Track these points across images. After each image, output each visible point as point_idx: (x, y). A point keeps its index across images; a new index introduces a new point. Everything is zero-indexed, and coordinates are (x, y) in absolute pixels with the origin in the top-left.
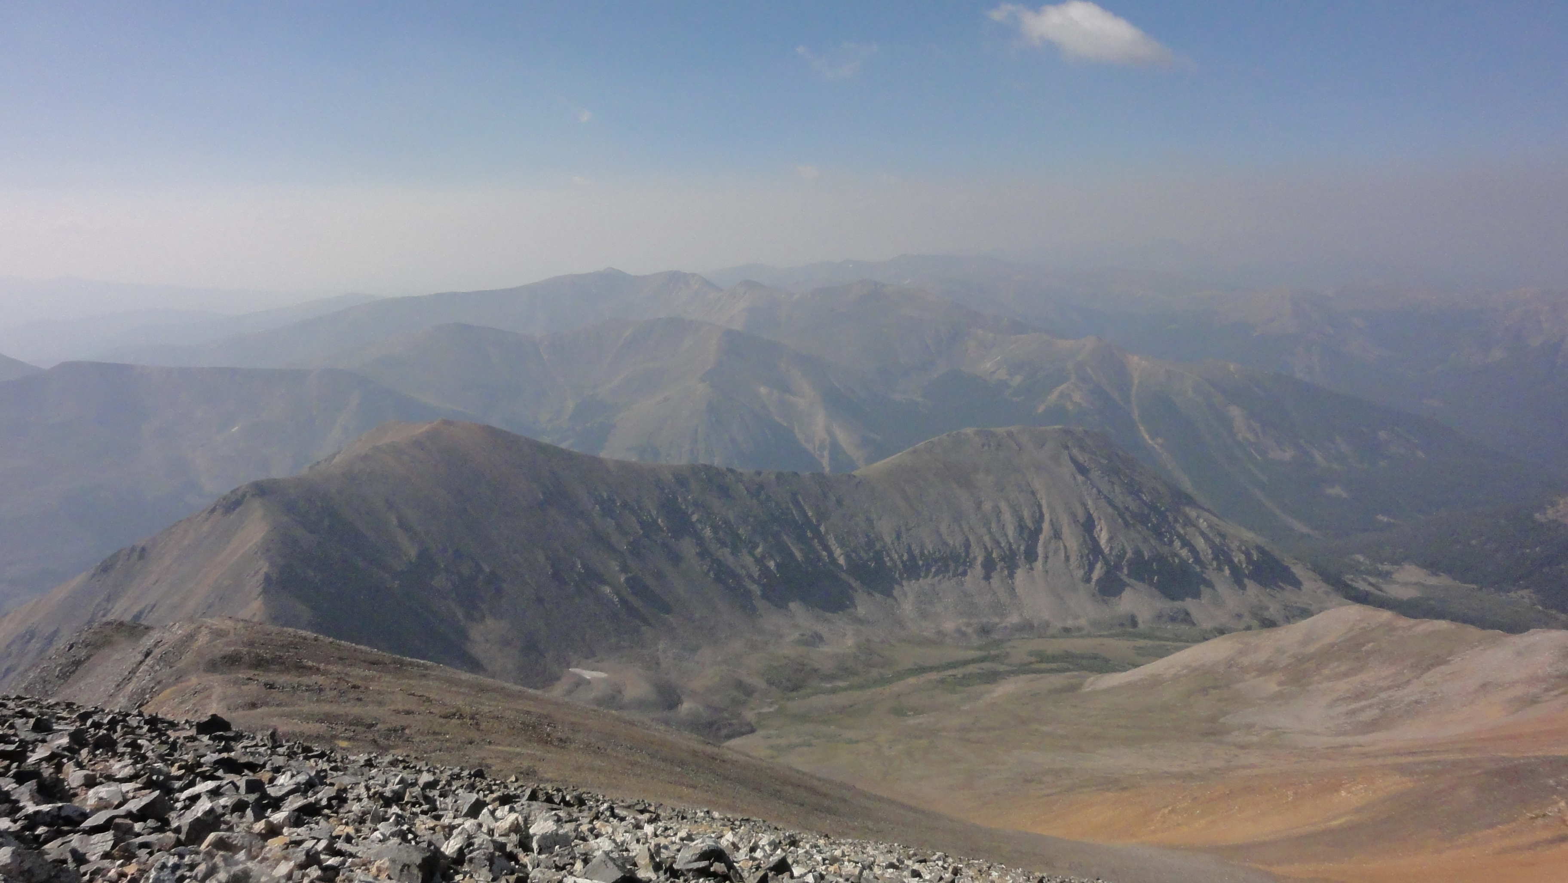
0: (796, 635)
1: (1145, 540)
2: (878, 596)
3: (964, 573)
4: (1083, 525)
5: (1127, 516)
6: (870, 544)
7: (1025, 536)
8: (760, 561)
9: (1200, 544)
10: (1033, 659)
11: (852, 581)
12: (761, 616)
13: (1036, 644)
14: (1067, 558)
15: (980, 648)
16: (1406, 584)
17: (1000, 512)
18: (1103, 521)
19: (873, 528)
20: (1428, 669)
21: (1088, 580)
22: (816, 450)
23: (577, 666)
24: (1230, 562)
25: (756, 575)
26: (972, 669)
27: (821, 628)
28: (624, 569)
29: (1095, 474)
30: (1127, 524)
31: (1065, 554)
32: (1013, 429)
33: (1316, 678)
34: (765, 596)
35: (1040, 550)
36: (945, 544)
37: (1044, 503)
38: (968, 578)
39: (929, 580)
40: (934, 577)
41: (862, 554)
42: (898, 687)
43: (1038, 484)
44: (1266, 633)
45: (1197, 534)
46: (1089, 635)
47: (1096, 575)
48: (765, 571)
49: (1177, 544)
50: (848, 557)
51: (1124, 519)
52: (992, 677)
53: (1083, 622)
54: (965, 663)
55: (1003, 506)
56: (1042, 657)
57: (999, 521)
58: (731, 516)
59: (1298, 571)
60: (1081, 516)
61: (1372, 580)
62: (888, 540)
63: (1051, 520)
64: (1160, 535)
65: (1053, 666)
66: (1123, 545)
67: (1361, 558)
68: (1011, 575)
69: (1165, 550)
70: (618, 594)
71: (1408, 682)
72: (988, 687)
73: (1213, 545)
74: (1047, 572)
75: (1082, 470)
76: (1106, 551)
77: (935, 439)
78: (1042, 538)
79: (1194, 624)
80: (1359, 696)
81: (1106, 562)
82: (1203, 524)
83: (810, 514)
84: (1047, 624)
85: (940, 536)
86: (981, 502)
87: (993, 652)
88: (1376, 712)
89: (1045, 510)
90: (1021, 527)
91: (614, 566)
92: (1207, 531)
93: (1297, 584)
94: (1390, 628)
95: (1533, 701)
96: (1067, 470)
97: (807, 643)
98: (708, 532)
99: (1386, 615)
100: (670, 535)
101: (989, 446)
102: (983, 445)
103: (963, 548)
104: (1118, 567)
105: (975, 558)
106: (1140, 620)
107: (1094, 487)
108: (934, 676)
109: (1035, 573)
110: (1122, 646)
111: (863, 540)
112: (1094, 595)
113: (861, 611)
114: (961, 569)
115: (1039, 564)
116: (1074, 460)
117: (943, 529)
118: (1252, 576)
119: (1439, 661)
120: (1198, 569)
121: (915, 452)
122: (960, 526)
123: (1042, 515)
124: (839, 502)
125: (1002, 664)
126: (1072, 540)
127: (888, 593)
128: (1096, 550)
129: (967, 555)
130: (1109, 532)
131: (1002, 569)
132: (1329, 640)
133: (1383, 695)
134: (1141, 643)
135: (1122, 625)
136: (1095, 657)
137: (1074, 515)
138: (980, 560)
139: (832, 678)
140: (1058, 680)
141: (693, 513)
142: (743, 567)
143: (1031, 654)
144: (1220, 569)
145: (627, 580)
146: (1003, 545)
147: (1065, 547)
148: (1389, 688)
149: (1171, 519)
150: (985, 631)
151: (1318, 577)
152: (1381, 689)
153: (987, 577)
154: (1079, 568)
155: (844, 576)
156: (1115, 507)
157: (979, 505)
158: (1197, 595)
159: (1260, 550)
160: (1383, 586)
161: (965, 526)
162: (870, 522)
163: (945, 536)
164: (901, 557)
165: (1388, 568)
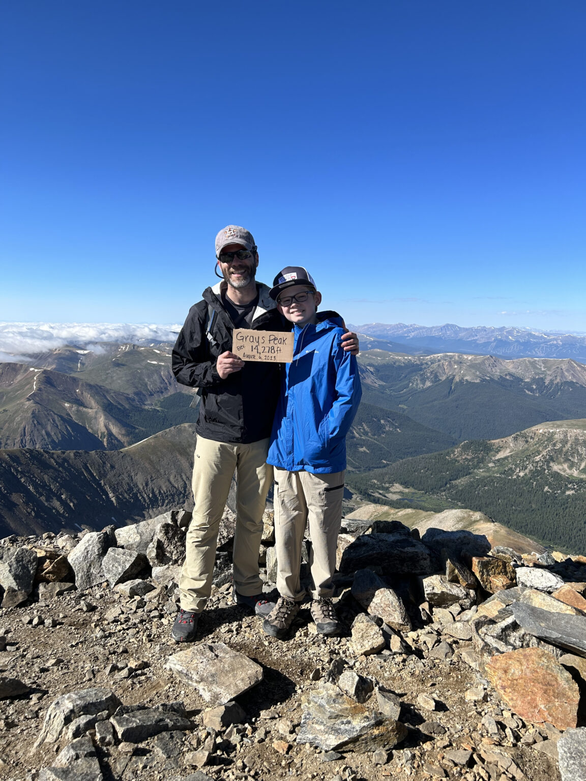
3: (184, 502)
6: (131, 489)
8: (64, 503)
16: (395, 493)
19: (132, 480)
22: (100, 436)
25: (62, 512)
36: (173, 486)
39: (164, 507)
40: (167, 505)
41: (126, 495)
48: (67, 508)
50: (117, 498)
58: (46, 478)
59: (349, 490)
61: (381, 492)
62: (141, 487)
67: (376, 482)
77: (167, 429)
83: (95, 474)
85: (171, 483)
98: (31, 488)
111: (126, 487)
117: (172, 479)
121: (155, 437)
124: (112, 467)
129: (185, 491)
141: (21, 478)
142: (53, 507)
160: (386, 495)
161: (184, 477)
162: (130, 476)
163: (173, 482)
164: (148, 496)
165: (387, 485)
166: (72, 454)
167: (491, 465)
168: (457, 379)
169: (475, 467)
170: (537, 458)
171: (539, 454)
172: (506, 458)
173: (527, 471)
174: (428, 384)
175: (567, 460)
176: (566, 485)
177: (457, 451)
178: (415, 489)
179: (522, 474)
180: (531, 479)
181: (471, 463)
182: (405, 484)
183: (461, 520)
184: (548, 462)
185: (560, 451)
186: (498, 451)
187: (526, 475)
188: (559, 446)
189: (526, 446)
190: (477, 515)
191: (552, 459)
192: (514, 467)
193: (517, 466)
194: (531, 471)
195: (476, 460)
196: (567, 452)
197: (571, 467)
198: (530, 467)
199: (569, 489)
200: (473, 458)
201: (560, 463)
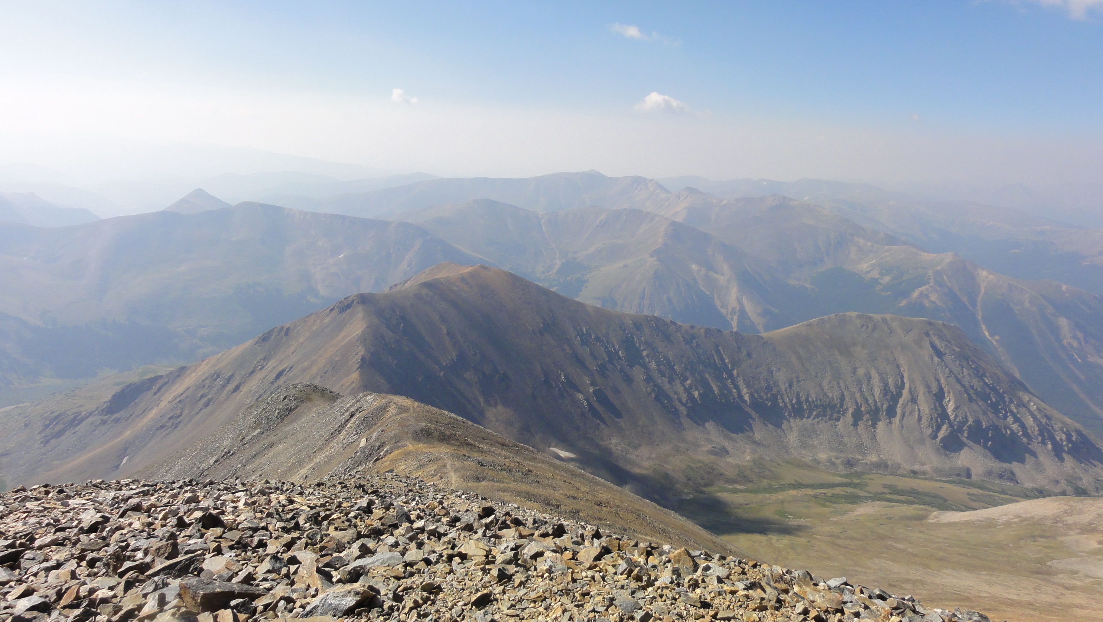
0: (710, 447)
1: (985, 413)
2: (771, 427)
3: (838, 419)
4: (935, 395)
5: (971, 392)
6: (769, 388)
7: (888, 397)
8: (688, 391)
9: (1029, 421)
10: (886, 490)
11: (753, 413)
12: (684, 429)
13: (890, 480)
14: (920, 419)
15: (846, 476)
17: (870, 377)
18: (951, 394)
19: (772, 376)
21: (935, 437)
22: (729, 314)
23: (555, 447)
24: (1052, 438)
25: (684, 400)
26: (838, 490)
27: (727, 444)
28: (593, 383)
29: (948, 358)
30: (971, 400)
31: (919, 415)
32: (888, 316)
34: (688, 416)
35: (899, 410)
36: (825, 395)
37: (906, 375)
38: (840, 423)
39: (810, 420)
40: (814, 419)
41: (762, 394)
42: (781, 496)
43: (902, 361)
45: (1028, 414)
46: (932, 479)
47: (941, 434)
48: (691, 397)
49: (1010, 419)
50: (752, 395)
51: (969, 395)
52: (854, 500)
53: (927, 468)
54: (833, 485)
55: (873, 373)
56: (895, 491)
57: (869, 384)
58: (670, 355)
60: (935, 389)
62: (783, 388)
63: (910, 389)
64: (996, 411)
65: (902, 498)
66: (966, 416)
68: (874, 425)
69: (1000, 423)
70: (587, 400)
72: (850, 506)
73: (1039, 424)
74: (903, 427)
75: (939, 354)
76: (952, 417)
77: (825, 317)
78: (901, 401)
79: (1017, 482)
81: (951, 425)
82: (1033, 408)
83: (727, 361)
84: (899, 466)
85: (822, 389)
86: (856, 368)
87: (856, 481)
89: (906, 380)
90: (886, 390)
91: (587, 380)
92: (1036, 413)
96: (927, 352)
97: (716, 454)
98: (653, 365)
100: (626, 363)
101: (867, 327)
102: (863, 326)
103: (839, 401)
104: (960, 430)
105: (847, 409)
106: (973, 472)
107: (947, 367)
108: (809, 492)
109: (893, 425)
110: (958, 491)
111: (763, 384)
112: (938, 450)
113: (758, 436)
114: (835, 416)
115: (897, 420)
116: (933, 346)
117: (825, 385)
118: (1070, 452)
120: (1025, 440)
121: (809, 325)
122: (838, 383)
123: (903, 383)
124: (749, 355)
125: (861, 490)
126: (925, 406)
127: (778, 425)
128: (944, 415)
129: (842, 406)
130: (956, 402)
131: (867, 420)
134: (975, 491)
135: (959, 475)
136: (935, 496)
137: (928, 387)
138: (851, 411)
139: (734, 482)
140: (908, 510)
141: (644, 350)
142: (676, 393)
143: (885, 486)
144: (1044, 443)
145: (594, 392)
146: (870, 402)
147: (919, 411)
149: (1007, 400)
150: (849, 464)
153: (855, 424)
154: (928, 426)
155: (749, 410)
156: (963, 386)
157: (854, 371)
158: (1022, 461)
161: (842, 384)
162: (771, 372)
163: (826, 389)
164: (791, 400)
166: (702, 331)
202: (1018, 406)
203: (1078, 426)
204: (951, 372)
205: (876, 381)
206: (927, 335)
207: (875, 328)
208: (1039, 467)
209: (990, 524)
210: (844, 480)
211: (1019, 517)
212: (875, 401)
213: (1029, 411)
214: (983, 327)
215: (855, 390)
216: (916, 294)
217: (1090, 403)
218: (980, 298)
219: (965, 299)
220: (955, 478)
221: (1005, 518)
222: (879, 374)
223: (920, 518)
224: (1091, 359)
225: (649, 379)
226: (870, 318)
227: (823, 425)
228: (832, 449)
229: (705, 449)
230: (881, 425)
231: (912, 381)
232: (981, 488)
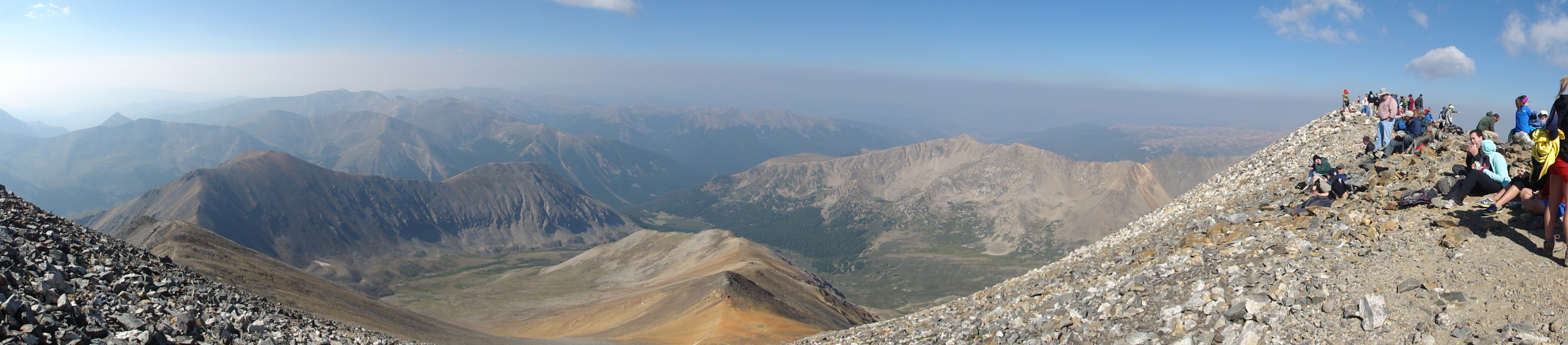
0: (415, 252)
1: (564, 209)
2: (451, 235)
3: (489, 226)
4: (539, 204)
5: (557, 199)
6: (448, 213)
7: (515, 209)
8: (399, 219)
9: (586, 209)
10: (518, 262)
11: (440, 229)
12: (399, 243)
13: (520, 256)
14: (533, 218)
15: (496, 258)
16: (661, 219)
17: (504, 199)
18: (547, 202)
19: (449, 205)
20: (670, 250)
21: (541, 227)
22: (426, 171)
24: (597, 216)
25: (398, 225)
26: (491, 267)
27: (426, 250)
28: (340, 219)
29: (544, 182)
30: (557, 203)
31: (532, 216)
32: (510, 163)
33: (631, 260)
34: (401, 235)
35: (521, 216)
36: (481, 213)
37: (523, 195)
38: (490, 228)
39: (473, 229)
40: (475, 227)
41: (445, 217)
42: (459, 274)
43: (520, 187)
44: (612, 244)
45: (585, 206)
46: (542, 251)
47: (544, 225)
48: (402, 223)
49: (577, 210)
50: (438, 218)
51: (556, 201)
52: (501, 271)
53: (539, 245)
54: (489, 265)
55: (506, 196)
56: (523, 261)
57: (504, 203)
58: (388, 199)
59: (623, 218)
60: (538, 200)
61: (650, 219)
62: (456, 211)
63: (526, 202)
64: (570, 207)
65: (527, 264)
66: (556, 212)
67: (645, 211)
68: (509, 226)
69: (572, 213)
70: (337, 230)
71: (664, 257)
72: (498, 275)
73: (591, 210)
74: (524, 224)
75: (539, 181)
76: (549, 215)
77: (477, 167)
78: (522, 210)
79: (584, 243)
80: (646, 265)
81: (549, 219)
82: (587, 202)
83: (422, 199)
84: (524, 247)
86: (496, 195)
87: (502, 260)
88: (653, 270)
89: (523, 198)
90: (513, 205)
91: (336, 218)
92: (589, 204)
93: (623, 223)
94: (657, 237)
95: (703, 256)
96: (532, 180)
97: (419, 256)
98: (377, 205)
99: (655, 232)
100: (361, 206)
101: (500, 170)
102: (497, 170)
103: (488, 215)
104: (554, 221)
105: (493, 219)
106: (563, 243)
107: (543, 187)
108: (476, 270)
109: (519, 224)
110: (556, 254)
111: (445, 211)
112: (544, 234)
113: (443, 242)
114: (487, 224)
115: (521, 221)
116: (535, 176)
117: (480, 207)
118: (606, 222)
119: (674, 247)
120: (586, 220)
121: (468, 173)
122: (487, 205)
123: (522, 200)
124: (435, 194)
125: (505, 264)
126: (534, 211)
127: (455, 235)
128: (545, 214)
129: (490, 218)
130: (550, 207)
131: (505, 224)
132: (635, 244)
133: (655, 263)
134: (563, 252)
135: (555, 245)
136: (544, 260)
137: (535, 200)
138: (495, 220)
139: (430, 271)
140: (529, 270)
141: (371, 196)
142: (392, 222)
143: (518, 260)
144: (594, 219)
145: (341, 224)
146: (505, 213)
147: (532, 214)
148: (657, 260)
149: (574, 200)
150: (497, 251)
151: (630, 220)
152: (655, 261)
153: (499, 227)
154: (537, 222)
155: (436, 227)
156: (552, 196)
157: (495, 197)
158: (585, 231)
159: (609, 210)
160: (654, 222)
161: (489, 205)
162: (447, 202)
163: (480, 209)
164: (461, 219)
165: (655, 214)
166: (406, 182)
167: (734, 193)
168: (708, 127)
169: (722, 196)
170: (767, 186)
171: (768, 183)
172: (745, 187)
173: (760, 197)
174: (686, 131)
175: (787, 185)
176: (787, 204)
177: (709, 184)
178: (677, 215)
179: (756, 199)
180: (763, 202)
181: (719, 193)
182: (669, 212)
183: (714, 238)
184: (774, 189)
185: (782, 178)
186: (739, 183)
187: (759, 199)
188: (781, 175)
189: (759, 177)
190: (726, 233)
191: (777, 186)
192: (750, 194)
193: (753, 193)
194: (762, 196)
195: (723, 190)
196: (787, 180)
197: (790, 190)
198: (762, 193)
199: (789, 207)
200: (721, 189)
201: (782, 188)
202: (580, 203)
203: (609, 207)
204: (545, 189)
205: (507, 201)
206: (532, 171)
207: (504, 171)
208: (593, 233)
209: (569, 268)
210: (495, 260)
211: (582, 261)
212: (508, 212)
213: (586, 204)
214: (563, 163)
215: (497, 207)
216: (527, 149)
217: (615, 195)
218: (559, 148)
219: (552, 148)
220: (553, 248)
221: (576, 263)
222: (509, 197)
223: (535, 274)
224: (612, 172)
225: (375, 214)
226: (501, 165)
227: (481, 231)
228: (487, 244)
229: (411, 254)
230: (513, 226)
231: (526, 198)
232: (567, 250)
